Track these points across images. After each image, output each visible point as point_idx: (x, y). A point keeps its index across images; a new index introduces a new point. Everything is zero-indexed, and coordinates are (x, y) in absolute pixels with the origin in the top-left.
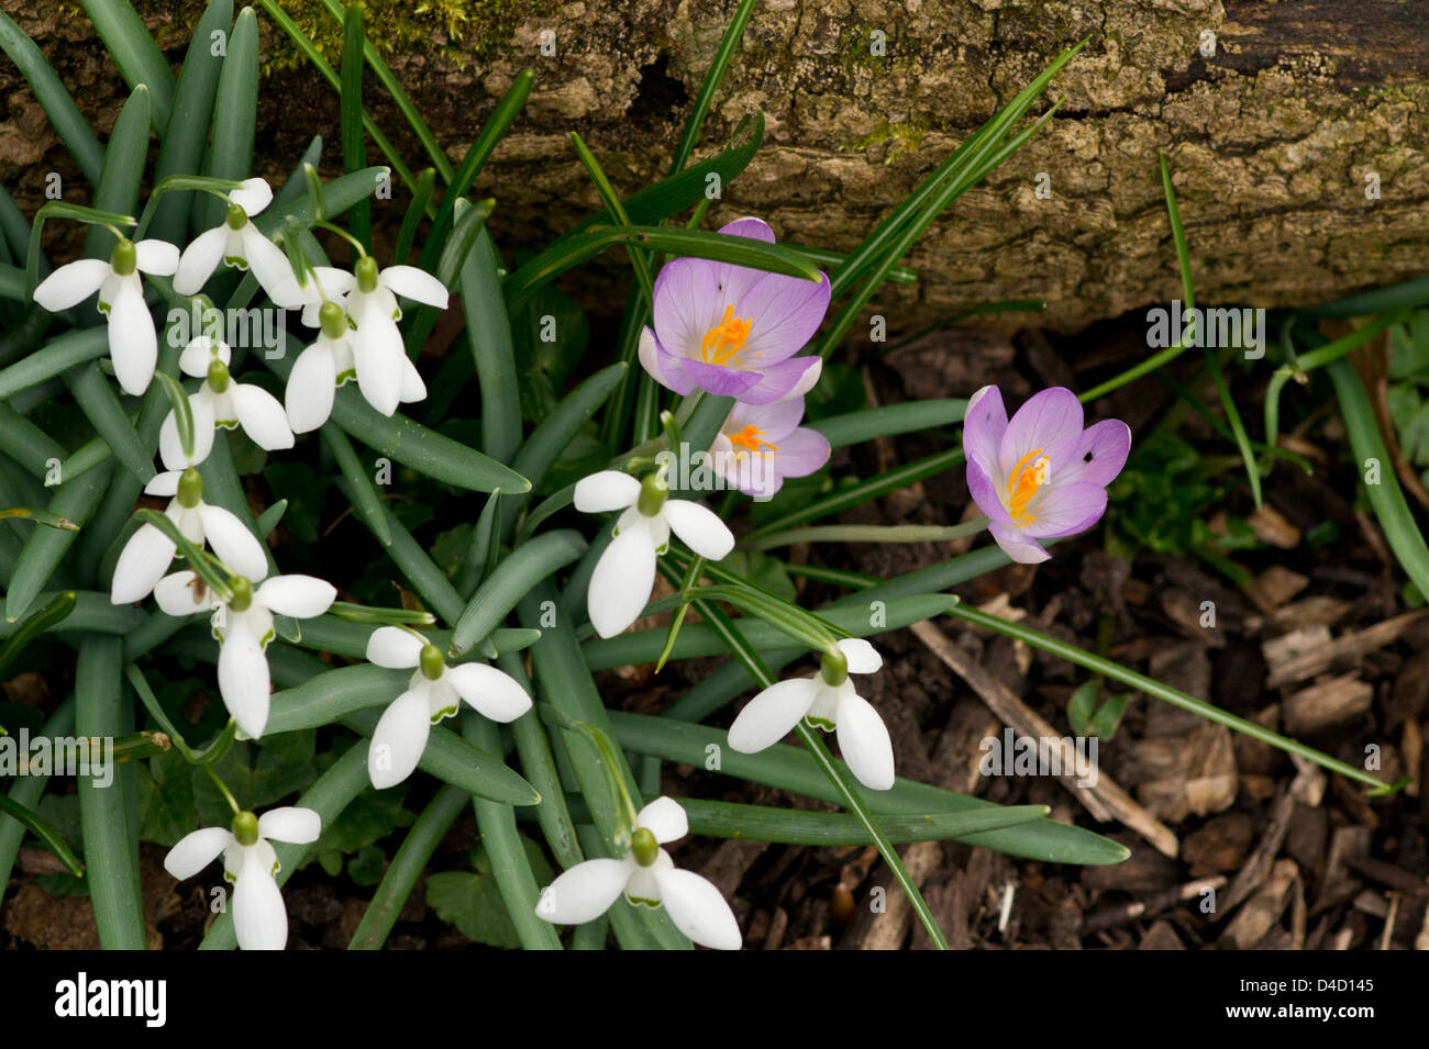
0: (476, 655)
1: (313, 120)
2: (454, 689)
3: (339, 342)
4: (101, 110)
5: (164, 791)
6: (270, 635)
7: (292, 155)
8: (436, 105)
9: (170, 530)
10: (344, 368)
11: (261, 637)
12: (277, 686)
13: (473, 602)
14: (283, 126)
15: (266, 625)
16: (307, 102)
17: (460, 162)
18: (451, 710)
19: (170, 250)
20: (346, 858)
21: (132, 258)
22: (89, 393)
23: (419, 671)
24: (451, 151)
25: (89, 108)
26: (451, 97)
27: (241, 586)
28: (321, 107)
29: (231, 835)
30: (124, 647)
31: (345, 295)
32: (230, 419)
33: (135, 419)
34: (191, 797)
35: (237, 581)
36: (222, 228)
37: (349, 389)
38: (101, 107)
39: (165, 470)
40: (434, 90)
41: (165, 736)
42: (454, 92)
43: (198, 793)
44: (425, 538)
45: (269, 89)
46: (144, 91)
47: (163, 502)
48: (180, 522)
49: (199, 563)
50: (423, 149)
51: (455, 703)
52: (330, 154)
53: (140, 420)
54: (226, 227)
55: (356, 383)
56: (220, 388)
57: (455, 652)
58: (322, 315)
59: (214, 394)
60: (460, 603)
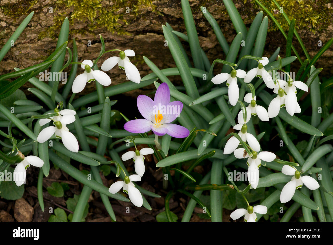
0: (307, 174)
1: (278, 43)
2: (302, 181)
3: (282, 98)
4: (229, 37)
5: (229, 196)
6: (260, 165)
7: (272, 51)
8: (307, 42)
9: (239, 138)
10: (283, 104)
11: (258, 166)
12: (260, 177)
13: (307, 160)
14: (271, 44)
15: (259, 163)
16: (277, 38)
17: (312, 56)
18: (301, 186)
19: (244, 72)
20: (270, 216)
21: (235, 74)
22: (221, 103)
23: (294, 176)
24: (310, 53)
25: (226, 36)
26: (311, 41)
27: (255, 153)
28: (280, 40)
29: (247, 211)
30: (223, 162)
31: (284, 87)
32: (255, 113)
33: (231, 110)
34: (235, 199)
35: (254, 152)
36: (257, 68)
37: (283, 108)
38: (229, 36)
39: (238, 124)
40: (307, 38)
41: (233, 186)
42: (312, 39)
43: (237, 198)
44: (295, 142)
45: (269, 35)
46: (241, 34)
47: (237, 131)
48: (241, 137)
49: (245, 147)
50: (303, 52)
51: (302, 185)
52: (281, 51)
53: (232, 110)
54: (258, 68)
55: (285, 107)
56: (253, 106)
57: (302, 172)
58: (279, 91)
59: (252, 107)
60: (303, 160)
